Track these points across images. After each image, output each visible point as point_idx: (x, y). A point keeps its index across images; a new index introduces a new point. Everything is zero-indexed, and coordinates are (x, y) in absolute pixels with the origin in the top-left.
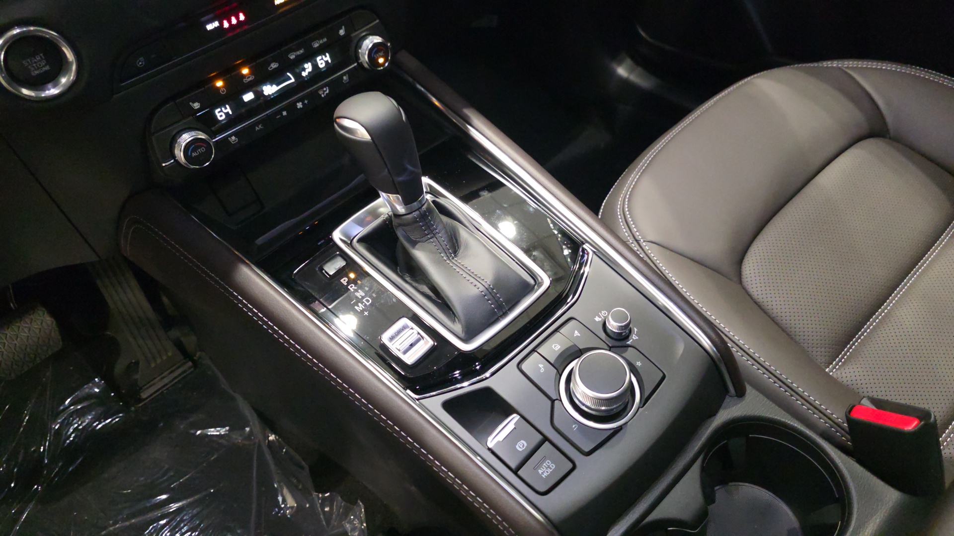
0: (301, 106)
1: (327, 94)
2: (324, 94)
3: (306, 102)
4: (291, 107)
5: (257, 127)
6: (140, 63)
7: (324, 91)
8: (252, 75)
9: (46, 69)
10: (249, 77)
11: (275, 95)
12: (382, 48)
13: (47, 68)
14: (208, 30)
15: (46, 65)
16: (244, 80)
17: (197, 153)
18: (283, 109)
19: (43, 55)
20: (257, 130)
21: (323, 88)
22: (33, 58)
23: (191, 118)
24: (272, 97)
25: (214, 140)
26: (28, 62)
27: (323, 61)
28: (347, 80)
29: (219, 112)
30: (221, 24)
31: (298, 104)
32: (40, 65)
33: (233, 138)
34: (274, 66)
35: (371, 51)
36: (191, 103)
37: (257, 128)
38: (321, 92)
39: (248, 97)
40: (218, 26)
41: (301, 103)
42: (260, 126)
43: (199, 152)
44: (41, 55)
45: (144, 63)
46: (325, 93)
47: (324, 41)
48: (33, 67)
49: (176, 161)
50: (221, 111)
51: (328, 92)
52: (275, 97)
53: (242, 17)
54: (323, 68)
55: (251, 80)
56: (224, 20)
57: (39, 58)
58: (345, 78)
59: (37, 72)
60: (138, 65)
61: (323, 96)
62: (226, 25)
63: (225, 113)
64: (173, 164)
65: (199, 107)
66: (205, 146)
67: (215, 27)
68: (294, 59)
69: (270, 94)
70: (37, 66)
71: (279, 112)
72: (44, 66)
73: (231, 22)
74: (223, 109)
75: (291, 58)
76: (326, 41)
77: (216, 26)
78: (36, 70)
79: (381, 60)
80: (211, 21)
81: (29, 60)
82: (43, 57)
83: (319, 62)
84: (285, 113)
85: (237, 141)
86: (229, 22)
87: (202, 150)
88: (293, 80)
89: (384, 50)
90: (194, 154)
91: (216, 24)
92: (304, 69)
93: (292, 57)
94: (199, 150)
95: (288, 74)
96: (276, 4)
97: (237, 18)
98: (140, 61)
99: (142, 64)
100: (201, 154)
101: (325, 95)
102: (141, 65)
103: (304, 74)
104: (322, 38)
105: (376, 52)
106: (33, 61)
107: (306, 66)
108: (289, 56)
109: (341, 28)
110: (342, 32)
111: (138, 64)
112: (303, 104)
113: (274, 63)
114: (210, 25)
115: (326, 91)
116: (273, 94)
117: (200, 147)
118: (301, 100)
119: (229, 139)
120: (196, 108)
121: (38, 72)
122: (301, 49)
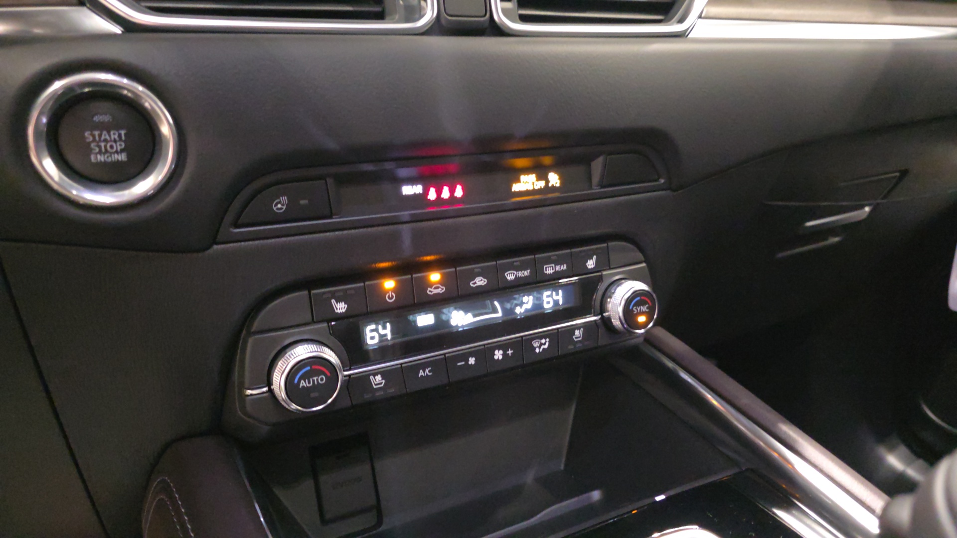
0: (501, 357)
1: (544, 349)
2: (540, 347)
3: (510, 352)
4: (485, 355)
5: (421, 371)
6: (279, 206)
7: (541, 344)
8: (442, 286)
9: (120, 159)
10: (438, 288)
11: (465, 328)
12: (647, 299)
13: (122, 157)
14: (404, 194)
15: (122, 151)
16: (429, 289)
17: (309, 383)
18: (471, 354)
19: (125, 135)
20: (420, 374)
21: (541, 338)
22: (105, 133)
23: (325, 325)
24: (460, 329)
25: (346, 373)
26: (94, 136)
27: (551, 299)
28: (580, 337)
29: (372, 331)
30: (426, 191)
31: (496, 352)
32: (112, 147)
33: (379, 378)
34: (480, 282)
35: (628, 302)
36: (333, 301)
37: (421, 373)
38: (536, 344)
39: (425, 320)
40: (420, 193)
41: (501, 352)
42: (427, 371)
43: (313, 381)
44: (123, 132)
45: (284, 207)
46: (543, 347)
47: (562, 268)
48: (100, 147)
49: (271, 391)
50: (376, 330)
51: (546, 346)
52: (464, 330)
53: (459, 192)
54: (548, 309)
55: (439, 293)
56: (432, 187)
57: (116, 137)
58: (577, 332)
59: (101, 158)
60: (275, 209)
61: (537, 350)
62: (432, 195)
63: (381, 336)
64: (264, 395)
65: (344, 310)
66: (329, 374)
67: (415, 194)
68: (511, 281)
69: (460, 325)
70: (105, 146)
71: (465, 357)
72: (117, 152)
73: (441, 193)
74: (380, 327)
75: (509, 278)
76: (565, 270)
77: (417, 192)
78: (100, 152)
79: (642, 319)
80: (412, 181)
81: (97, 133)
82: (123, 138)
83: (545, 299)
84: (472, 361)
85: (382, 385)
86: (439, 192)
87: (321, 379)
88: (500, 314)
89: (650, 304)
90: (303, 383)
91: (418, 189)
92: (521, 304)
93: (510, 276)
94: (315, 378)
95: (496, 303)
96: (513, 190)
97: (452, 191)
98: (280, 202)
99: (281, 209)
100: (315, 387)
101: (541, 350)
102: (278, 209)
103: (519, 310)
104: (561, 264)
105: (638, 304)
106: (103, 138)
107: (525, 299)
108: (506, 274)
109: (592, 258)
110: (591, 264)
111: (276, 205)
112: (505, 355)
113: (481, 278)
114: (409, 187)
115: (545, 344)
116: (463, 326)
117: (318, 373)
118: (503, 347)
119: (371, 377)
120: (339, 311)
121: (103, 160)
122: (526, 269)
